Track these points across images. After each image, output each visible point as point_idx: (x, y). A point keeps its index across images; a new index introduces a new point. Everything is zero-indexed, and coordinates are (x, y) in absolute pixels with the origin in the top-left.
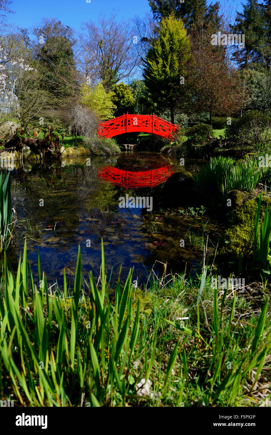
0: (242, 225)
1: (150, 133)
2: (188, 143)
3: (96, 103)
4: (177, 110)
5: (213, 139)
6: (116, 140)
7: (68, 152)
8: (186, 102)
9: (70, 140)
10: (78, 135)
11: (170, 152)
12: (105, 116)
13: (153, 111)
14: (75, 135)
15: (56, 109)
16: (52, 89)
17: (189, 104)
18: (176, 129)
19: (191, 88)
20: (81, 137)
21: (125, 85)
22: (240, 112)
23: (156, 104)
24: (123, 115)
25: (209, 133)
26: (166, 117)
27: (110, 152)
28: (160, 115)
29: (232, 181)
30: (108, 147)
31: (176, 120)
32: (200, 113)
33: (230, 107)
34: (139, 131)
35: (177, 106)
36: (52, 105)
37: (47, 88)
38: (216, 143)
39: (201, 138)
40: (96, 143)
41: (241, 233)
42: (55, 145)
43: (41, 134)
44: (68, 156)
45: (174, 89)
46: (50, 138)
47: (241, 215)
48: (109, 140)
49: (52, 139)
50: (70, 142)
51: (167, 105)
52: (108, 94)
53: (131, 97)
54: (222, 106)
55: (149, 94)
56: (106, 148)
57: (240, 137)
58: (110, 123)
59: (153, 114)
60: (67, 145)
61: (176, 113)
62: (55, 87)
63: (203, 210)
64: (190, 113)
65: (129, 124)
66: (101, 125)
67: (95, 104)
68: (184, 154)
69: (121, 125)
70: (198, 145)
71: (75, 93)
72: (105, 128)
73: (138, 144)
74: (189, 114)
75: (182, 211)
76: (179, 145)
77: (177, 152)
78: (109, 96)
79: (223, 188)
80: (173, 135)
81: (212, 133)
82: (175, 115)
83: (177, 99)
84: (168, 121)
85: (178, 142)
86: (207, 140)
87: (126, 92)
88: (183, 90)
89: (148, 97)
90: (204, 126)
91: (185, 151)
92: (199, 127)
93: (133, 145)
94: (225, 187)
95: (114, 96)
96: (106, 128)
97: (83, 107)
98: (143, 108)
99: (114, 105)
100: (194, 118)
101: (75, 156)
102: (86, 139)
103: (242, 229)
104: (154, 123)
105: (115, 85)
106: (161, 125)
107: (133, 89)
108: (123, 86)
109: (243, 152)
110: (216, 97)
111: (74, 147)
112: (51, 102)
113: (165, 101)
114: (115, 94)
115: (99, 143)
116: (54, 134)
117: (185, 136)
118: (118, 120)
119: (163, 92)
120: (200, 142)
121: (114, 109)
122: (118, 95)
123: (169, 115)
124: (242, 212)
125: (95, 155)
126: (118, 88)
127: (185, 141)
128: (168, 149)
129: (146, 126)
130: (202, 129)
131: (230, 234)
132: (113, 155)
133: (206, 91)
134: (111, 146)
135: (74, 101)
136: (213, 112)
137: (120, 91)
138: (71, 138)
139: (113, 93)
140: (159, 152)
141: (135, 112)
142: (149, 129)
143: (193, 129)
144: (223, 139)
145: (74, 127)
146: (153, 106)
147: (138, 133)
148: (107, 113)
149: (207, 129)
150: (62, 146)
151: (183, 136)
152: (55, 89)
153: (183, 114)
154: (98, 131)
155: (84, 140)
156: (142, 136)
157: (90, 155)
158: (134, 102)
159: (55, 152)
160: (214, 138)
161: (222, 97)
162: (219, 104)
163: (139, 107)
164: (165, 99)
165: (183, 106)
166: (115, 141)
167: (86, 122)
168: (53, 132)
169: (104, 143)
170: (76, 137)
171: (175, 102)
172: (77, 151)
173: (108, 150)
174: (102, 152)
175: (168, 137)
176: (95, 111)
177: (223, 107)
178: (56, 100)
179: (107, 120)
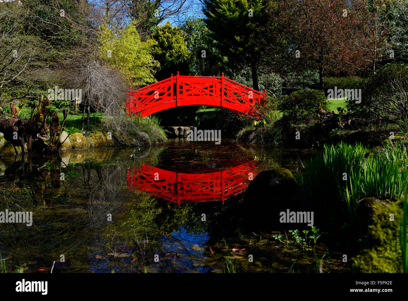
0: (380, 249)
1: (218, 107)
2: (283, 123)
3: (124, 57)
4: (262, 67)
5: (327, 114)
6: (159, 119)
7: (75, 140)
8: (278, 53)
9: (78, 120)
10: (93, 111)
11: (254, 139)
12: (140, 79)
13: (222, 69)
14: (87, 111)
15: (52, 67)
16: (46, 34)
17: (283, 57)
18: (261, 99)
19: (285, 30)
20: (97, 114)
21: (173, 28)
22: (372, 68)
23: (226, 59)
24: (170, 76)
25: (319, 104)
26: (244, 80)
27: (149, 140)
28: (233, 75)
29: (364, 181)
30: (145, 132)
31: (261, 83)
32: (301, 71)
33: (354, 60)
34: (199, 103)
35: (263, 61)
36: (46, 60)
37: (37, 32)
38: (333, 120)
39: (306, 113)
40: (123, 125)
41: (379, 262)
42: (50, 128)
43: (26, 110)
44: (73, 147)
45: (257, 33)
46: (42, 116)
47: (376, 231)
48: (145, 120)
49: (45, 117)
50: (78, 124)
51: (245, 59)
52: (144, 43)
53: (184, 47)
54: (340, 57)
55: (215, 41)
56: (142, 134)
57: (375, 110)
58: (148, 91)
59: (221, 75)
60: (73, 128)
61: (261, 72)
62: (52, 31)
63: (315, 234)
64: (285, 71)
65: (181, 92)
66: (132, 94)
67: (123, 60)
68: (277, 141)
69: (167, 93)
70: (301, 126)
71: (87, 41)
72: (140, 99)
73: (197, 125)
74: (283, 74)
76: (269, 125)
77: (265, 138)
78: (146, 45)
79: (348, 195)
80: (258, 108)
81: (325, 104)
82: (260, 75)
83: (262, 49)
84: (248, 86)
85: (266, 121)
86: (317, 117)
87: (174, 39)
88: (271, 33)
89: (212, 47)
90: (311, 93)
91: (278, 135)
92: (301, 94)
93: (187, 128)
94: (350, 194)
95: (154, 46)
96: (141, 100)
97: (101, 64)
98: (205, 65)
99: (155, 61)
100: (292, 80)
101: (85, 148)
102: (106, 118)
103: (381, 255)
104: (223, 90)
105: (155, 27)
106: (236, 93)
107: (186, 34)
108: (170, 28)
109: (382, 135)
110: (329, 43)
111: (84, 133)
112: (45, 56)
113: (242, 53)
114: (157, 43)
115: (129, 125)
116: (49, 110)
117: (279, 111)
118: (162, 86)
119: (238, 38)
120: (305, 119)
121: (155, 68)
122: (161, 45)
123: (249, 77)
124: (379, 226)
125: (123, 145)
126: (161, 33)
127: (278, 118)
128: (249, 133)
129: (210, 95)
130: (307, 97)
131: (361, 264)
132: (154, 145)
133: (311, 35)
134: (150, 129)
135: (85, 55)
136: (325, 70)
137: (165, 37)
138: (80, 117)
139: (153, 42)
140: (235, 138)
141: (191, 73)
142: (216, 100)
143: (291, 98)
144: (345, 113)
145: (86, 97)
146: (221, 61)
147: (198, 107)
148: (143, 74)
149: (316, 98)
150: (63, 130)
151: (274, 110)
152: (52, 34)
153: (273, 74)
154: (127, 105)
155: (102, 120)
156: (204, 112)
157: (113, 146)
158: (189, 55)
159: (51, 140)
160: (329, 113)
161: (338, 44)
162: (335, 55)
163: (197, 63)
164: (242, 49)
165: (273, 60)
166: (157, 121)
167: (107, 89)
168: (47, 107)
169: (137, 124)
170: (88, 115)
171: (259, 55)
172: (90, 138)
173: (144, 137)
174: (134, 140)
175: (249, 113)
176: (122, 71)
177: (342, 60)
178: (54, 52)
179: (144, 86)
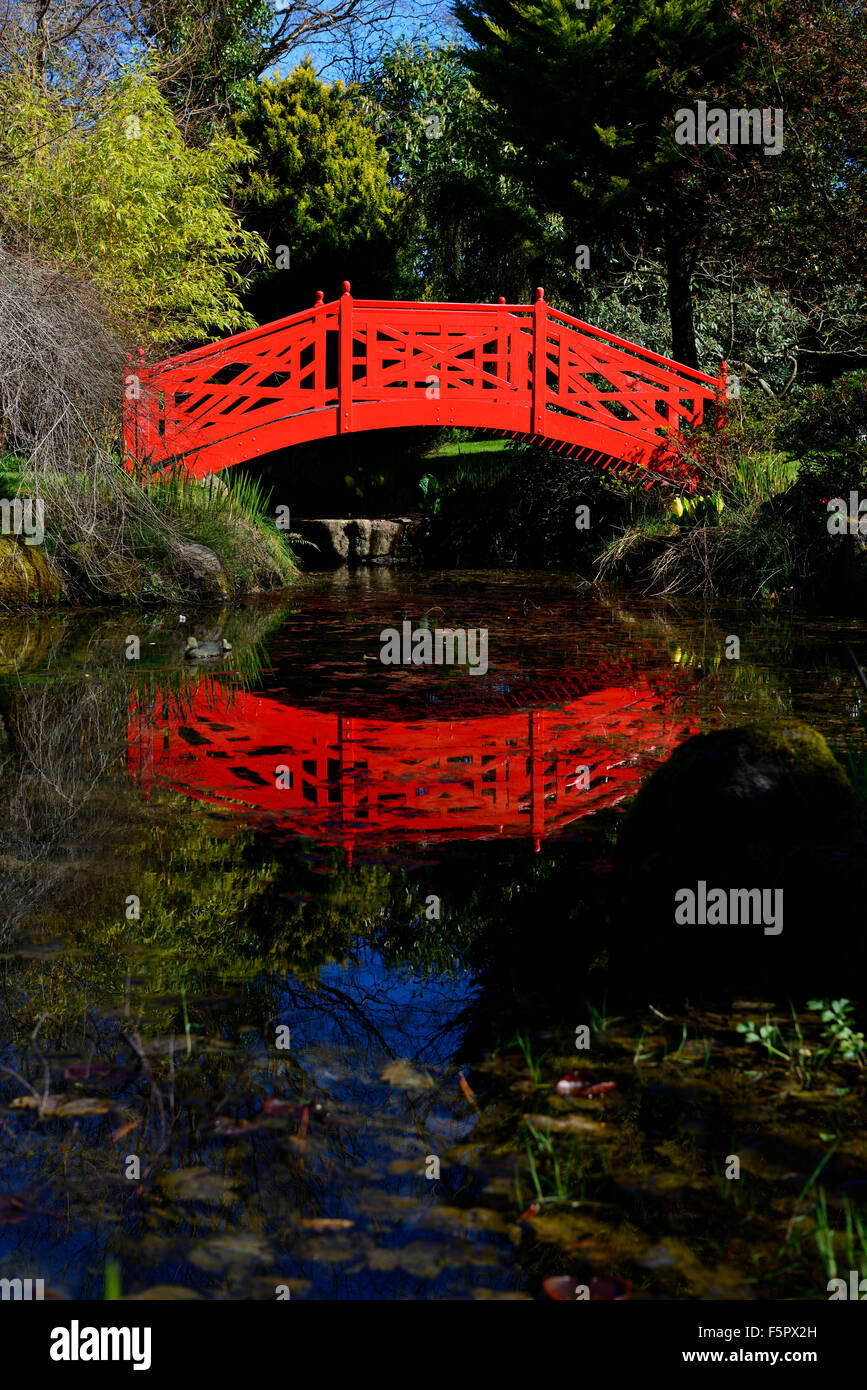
1: (520, 434)
3: (111, 215)
4: (711, 261)
6: (265, 484)
8: (784, 200)
11: (670, 574)
12: (180, 313)
13: (538, 271)
17: (805, 218)
18: (707, 404)
21: (326, 88)
23: (556, 223)
24: (312, 304)
26: (634, 315)
27: (221, 581)
28: (588, 298)
30: (203, 542)
31: (708, 332)
34: (439, 421)
35: (716, 235)
40: (109, 515)
48: (207, 490)
51: (640, 224)
52: (201, 155)
53: (374, 173)
55: (508, 147)
56: (189, 551)
58: (215, 367)
59: (534, 298)
61: (710, 284)
64: (813, 280)
65: (359, 372)
66: (148, 378)
67: (105, 226)
68: (772, 586)
69: (298, 375)
72: (180, 398)
73: (429, 512)
74: (805, 291)
75: (760, 1032)
76: (740, 518)
77: (719, 573)
78: (207, 163)
80: (690, 443)
82: (703, 297)
83: (716, 184)
84: (651, 344)
85: (727, 497)
87: (332, 137)
89: (497, 171)
91: (779, 561)
93: (387, 526)
95: (243, 169)
96: (186, 405)
98: (465, 251)
99: (246, 235)
100: (842, 319)
104: (543, 364)
105: (251, 85)
106: (596, 378)
107: (384, 115)
108: (313, 90)
113: (625, 200)
114: (252, 155)
115: (135, 513)
117: (782, 455)
118: (277, 342)
119: (608, 135)
121: (246, 264)
122: (275, 162)
123: (654, 302)
125: (106, 600)
126: (274, 109)
127: (779, 487)
128: (652, 548)
129: (487, 385)
132: (241, 600)
134: (223, 531)
137: (290, 127)
139: (238, 150)
140: (589, 571)
141: (405, 284)
142: (510, 405)
143: (835, 398)
146: (536, 234)
147: (433, 434)
148: (196, 290)
151: (762, 449)
153: (759, 292)
154: (127, 424)
156: (461, 456)
157: (63, 604)
158: (395, 206)
163: (430, 242)
164: (624, 183)
165: (761, 229)
167: (39, 354)
169: (167, 509)
171: (701, 206)
173: (200, 565)
174: (156, 579)
175: (654, 465)
176: (105, 278)
179: (197, 343)
